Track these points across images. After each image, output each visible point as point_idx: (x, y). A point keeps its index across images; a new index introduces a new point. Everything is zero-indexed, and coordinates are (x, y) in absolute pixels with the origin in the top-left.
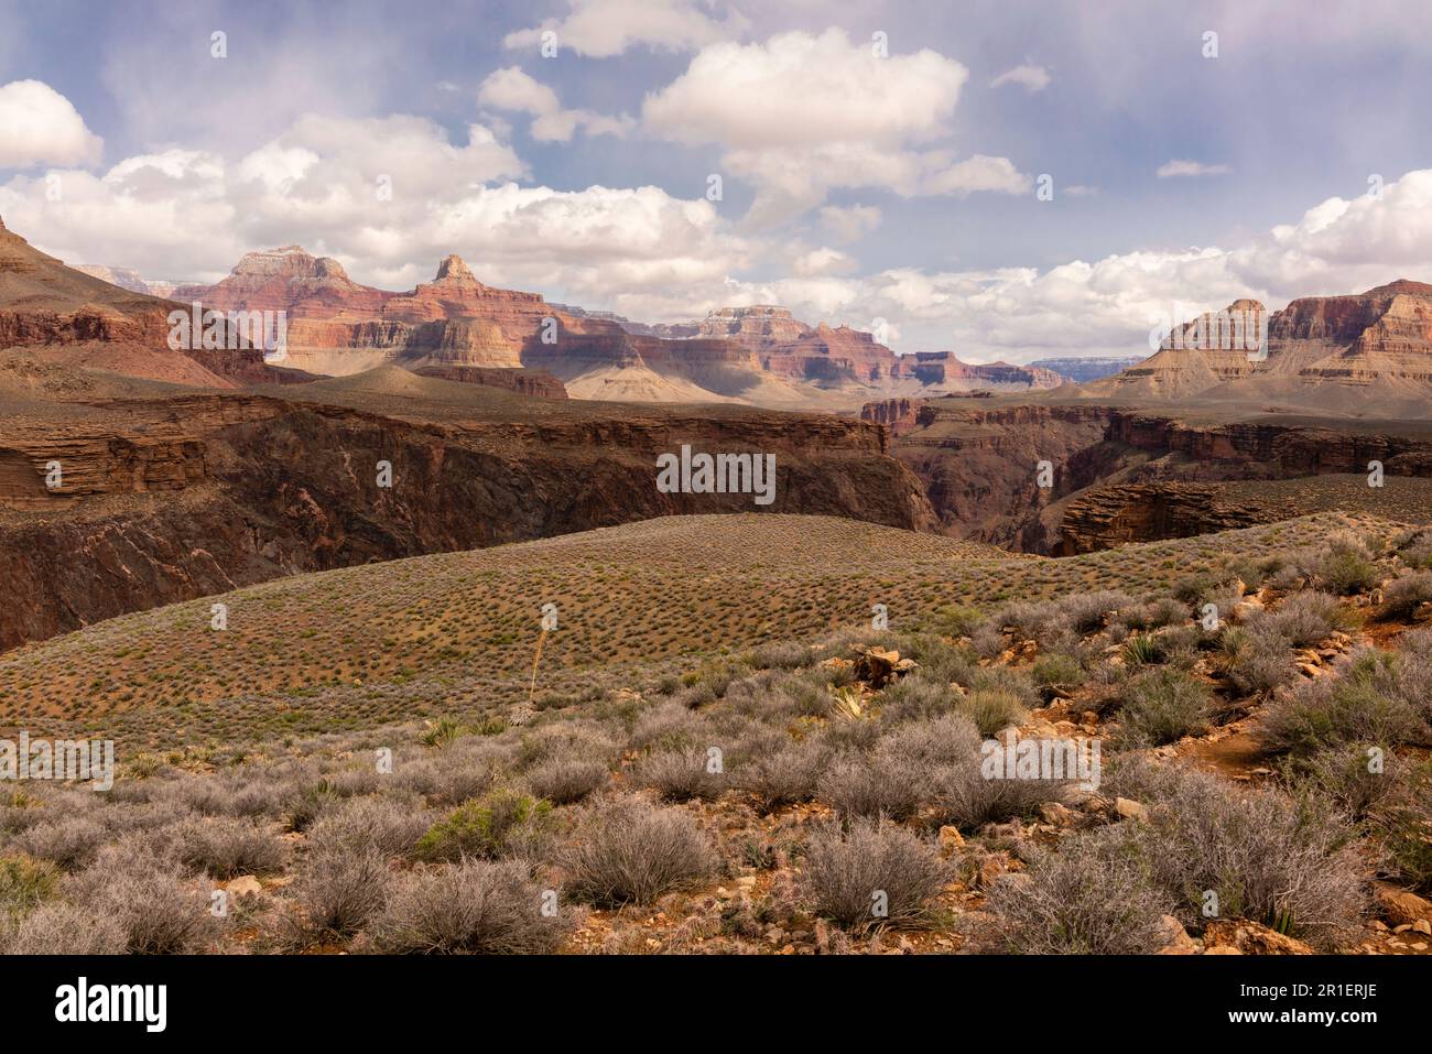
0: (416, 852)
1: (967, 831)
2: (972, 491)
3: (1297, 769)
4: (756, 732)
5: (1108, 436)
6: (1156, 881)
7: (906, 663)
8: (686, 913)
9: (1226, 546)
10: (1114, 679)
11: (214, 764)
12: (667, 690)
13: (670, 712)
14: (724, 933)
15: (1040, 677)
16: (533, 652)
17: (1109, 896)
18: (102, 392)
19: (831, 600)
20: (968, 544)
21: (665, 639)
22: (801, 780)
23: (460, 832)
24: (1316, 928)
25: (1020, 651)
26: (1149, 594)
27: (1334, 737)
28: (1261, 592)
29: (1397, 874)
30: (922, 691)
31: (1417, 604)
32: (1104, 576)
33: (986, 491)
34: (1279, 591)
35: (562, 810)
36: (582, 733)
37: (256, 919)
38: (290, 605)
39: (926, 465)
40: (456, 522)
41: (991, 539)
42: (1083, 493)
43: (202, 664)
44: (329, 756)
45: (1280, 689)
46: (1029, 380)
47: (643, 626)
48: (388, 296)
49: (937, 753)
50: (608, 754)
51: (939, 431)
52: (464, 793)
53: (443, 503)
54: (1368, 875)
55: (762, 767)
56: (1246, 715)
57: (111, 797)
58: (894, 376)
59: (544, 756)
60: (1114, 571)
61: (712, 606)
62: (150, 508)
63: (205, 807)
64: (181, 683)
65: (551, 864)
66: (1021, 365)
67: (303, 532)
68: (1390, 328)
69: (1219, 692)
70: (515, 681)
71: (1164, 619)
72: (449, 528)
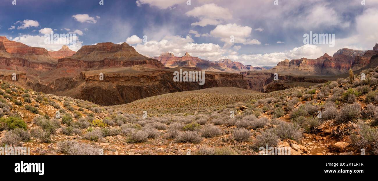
0: (182, 129)
1: (254, 129)
2: (254, 84)
3: (294, 120)
4: (227, 116)
5: (271, 77)
6: (277, 135)
7: (246, 107)
8: (217, 139)
9: (286, 92)
10: (273, 109)
11: (158, 116)
12: (215, 110)
13: (215, 113)
14: (222, 142)
15: (263, 109)
16: (198, 105)
17: (271, 137)
18: (146, 70)
19: (237, 99)
20: (254, 91)
21: (215, 103)
22: (233, 123)
23: (188, 127)
24: (296, 139)
25: (261, 106)
26: (277, 98)
27: (298, 116)
28: (290, 97)
29: (305, 132)
30: (248, 111)
31: (307, 98)
32: (272, 96)
33: (256, 84)
34: (292, 97)
35: (201, 125)
36: (204, 116)
37: (163, 135)
38: (167, 97)
39: (248, 80)
40: (188, 87)
41: (257, 91)
42: (269, 84)
43: (157, 104)
44: (172, 116)
45: (292, 110)
46: (261, 69)
47: (212, 102)
48: (179, 58)
49: (250, 119)
50: (207, 118)
51: (250, 76)
52: (189, 122)
53: (186, 85)
54: (302, 132)
55: (228, 121)
56: (288, 113)
57: (147, 119)
58: (244, 68)
59: (199, 118)
60: (273, 95)
61: (221, 99)
62: (151, 84)
63: (157, 121)
64: (155, 106)
65: (200, 132)
66: (260, 67)
67: (169, 88)
68: (303, 63)
69: (285, 110)
70: (195, 108)
71: (279, 101)
72: (187, 88)
